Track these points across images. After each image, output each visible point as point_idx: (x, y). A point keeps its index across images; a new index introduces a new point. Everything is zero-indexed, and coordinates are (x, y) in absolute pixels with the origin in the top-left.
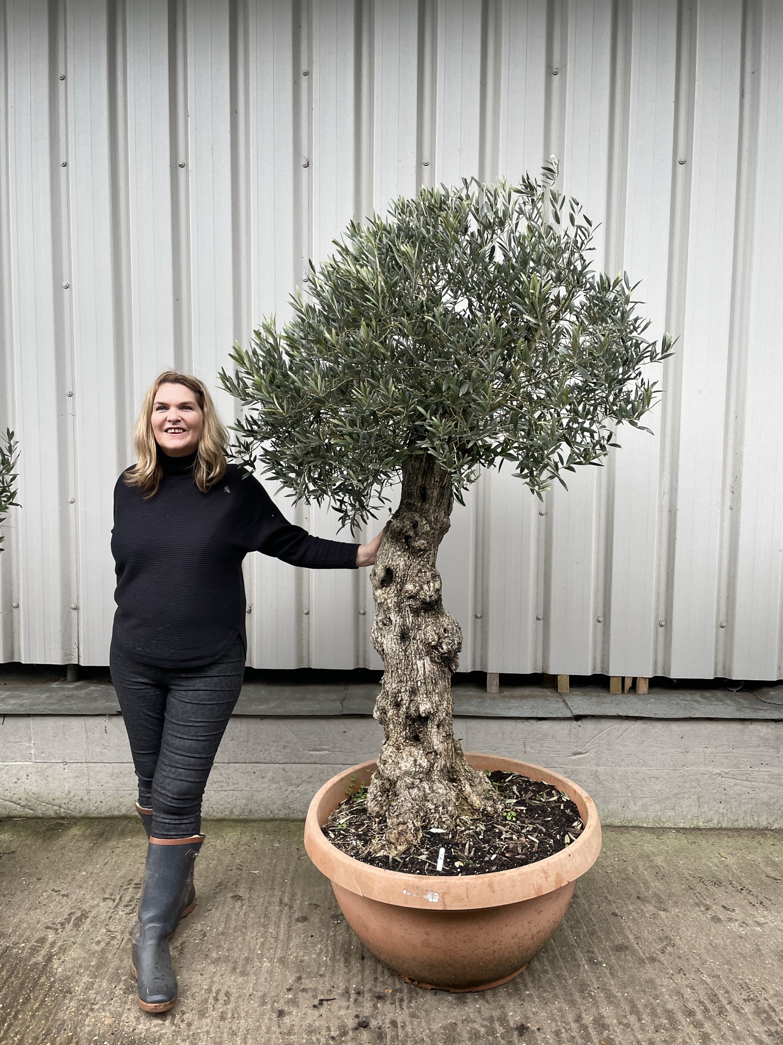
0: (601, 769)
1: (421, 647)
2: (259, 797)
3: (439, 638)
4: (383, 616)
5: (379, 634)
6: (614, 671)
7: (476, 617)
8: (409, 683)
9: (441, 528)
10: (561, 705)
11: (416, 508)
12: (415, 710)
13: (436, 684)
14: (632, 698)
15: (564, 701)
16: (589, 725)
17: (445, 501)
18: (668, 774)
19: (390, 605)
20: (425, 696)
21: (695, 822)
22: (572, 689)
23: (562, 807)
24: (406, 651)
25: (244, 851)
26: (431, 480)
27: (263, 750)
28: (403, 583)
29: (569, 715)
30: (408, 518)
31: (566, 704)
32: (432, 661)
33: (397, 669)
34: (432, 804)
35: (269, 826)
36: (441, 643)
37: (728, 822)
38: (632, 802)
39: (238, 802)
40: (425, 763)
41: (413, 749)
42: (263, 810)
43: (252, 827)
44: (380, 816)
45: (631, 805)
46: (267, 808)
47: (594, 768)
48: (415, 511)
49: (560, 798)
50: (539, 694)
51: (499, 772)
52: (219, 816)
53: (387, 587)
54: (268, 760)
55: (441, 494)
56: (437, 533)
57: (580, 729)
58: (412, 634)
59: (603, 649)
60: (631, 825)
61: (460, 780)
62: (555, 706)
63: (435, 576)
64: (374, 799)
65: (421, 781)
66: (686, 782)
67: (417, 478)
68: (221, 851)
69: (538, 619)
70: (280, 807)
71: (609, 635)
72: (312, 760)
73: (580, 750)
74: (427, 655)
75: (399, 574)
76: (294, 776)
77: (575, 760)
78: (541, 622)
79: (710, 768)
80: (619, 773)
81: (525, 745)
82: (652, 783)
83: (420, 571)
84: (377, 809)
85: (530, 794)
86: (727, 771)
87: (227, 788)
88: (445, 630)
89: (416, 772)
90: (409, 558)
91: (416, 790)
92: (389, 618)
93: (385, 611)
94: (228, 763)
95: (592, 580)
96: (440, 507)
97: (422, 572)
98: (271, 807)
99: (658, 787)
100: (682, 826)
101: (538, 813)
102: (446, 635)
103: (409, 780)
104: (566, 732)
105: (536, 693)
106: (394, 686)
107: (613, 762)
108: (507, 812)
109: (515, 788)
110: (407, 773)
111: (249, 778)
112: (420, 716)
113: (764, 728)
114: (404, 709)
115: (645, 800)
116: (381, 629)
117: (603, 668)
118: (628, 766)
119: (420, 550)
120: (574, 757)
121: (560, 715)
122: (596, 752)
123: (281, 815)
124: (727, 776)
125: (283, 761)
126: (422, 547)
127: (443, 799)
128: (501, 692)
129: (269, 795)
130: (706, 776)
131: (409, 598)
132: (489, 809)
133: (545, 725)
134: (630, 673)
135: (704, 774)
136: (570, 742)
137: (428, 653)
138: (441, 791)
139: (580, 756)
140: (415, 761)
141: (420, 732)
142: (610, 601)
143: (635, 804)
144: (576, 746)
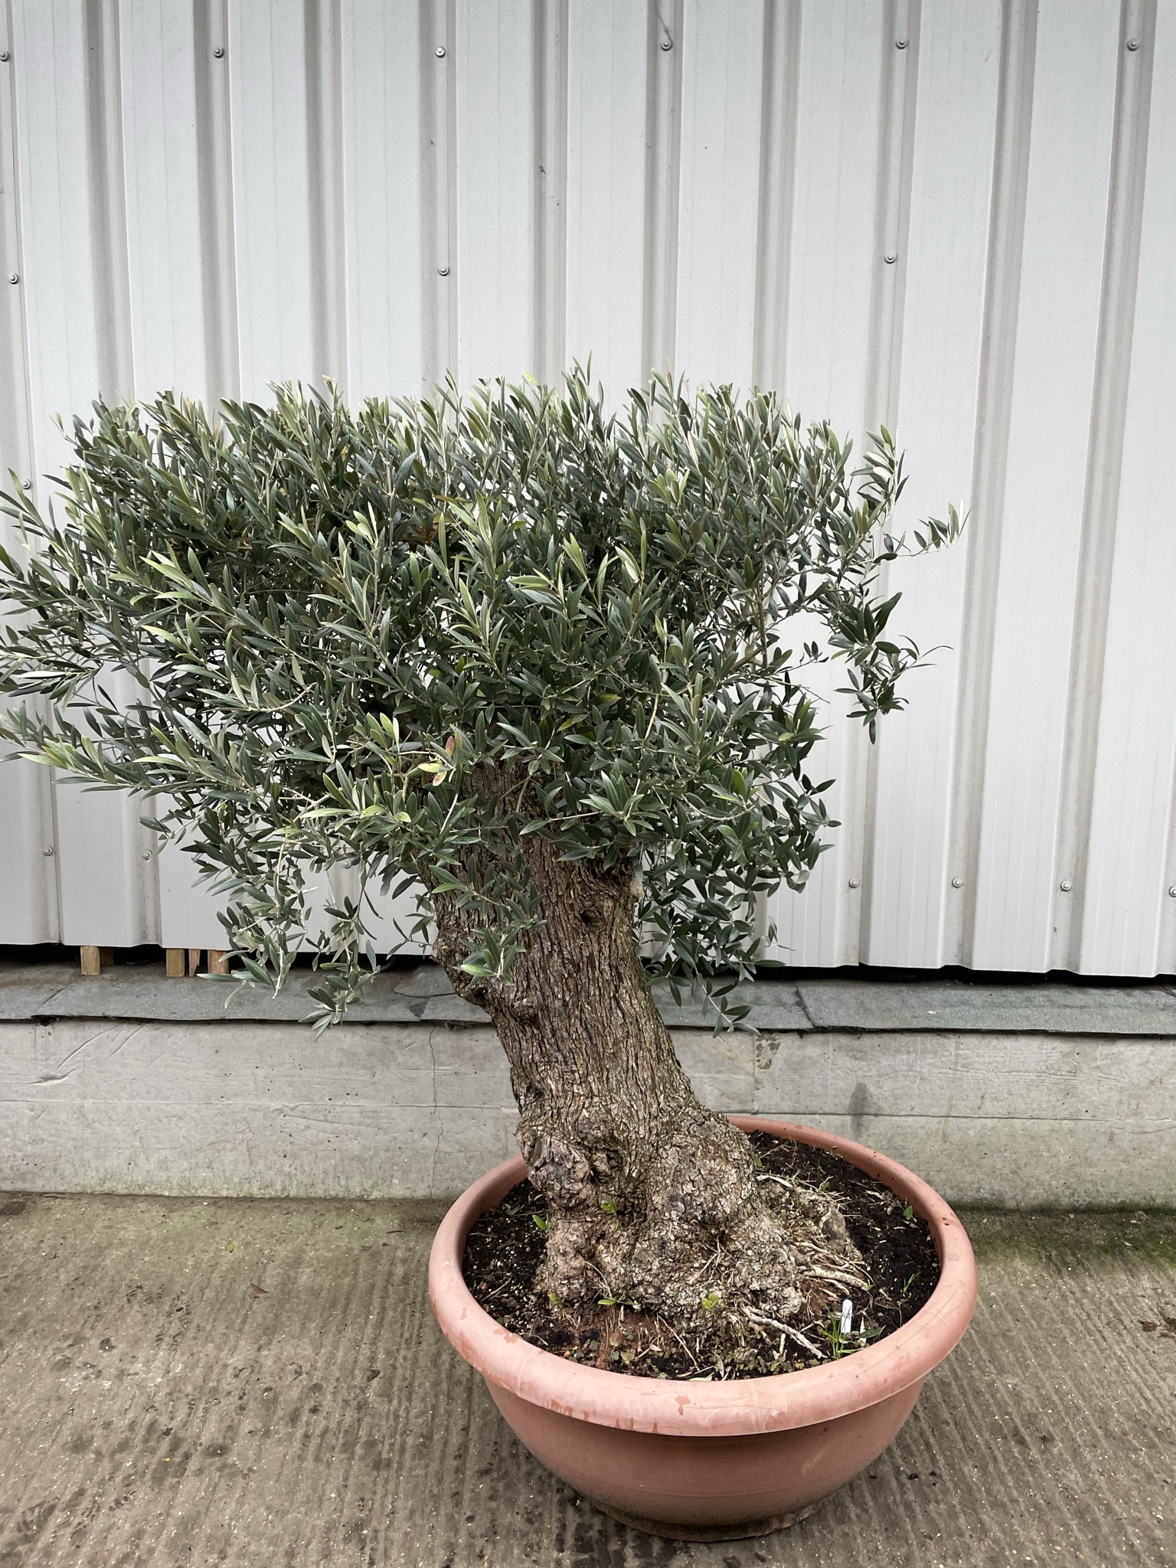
16: (64, 1033)
18: (197, 1111)
21: (246, 1187)
37: (298, 1188)
38: (142, 1156)
45: (141, 1160)
47: (78, 1101)
57: (51, 1038)
59: (155, 902)
60: (143, 1192)
66: (227, 1124)
73: (52, 1073)
77: (46, 1089)
79: (266, 1102)
80: (119, 1110)
82: (172, 1125)
86: (292, 1105)
99: (183, 1132)
100: (225, 1194)
104: (30, 1043)
107: (107, 1092)
113: (349, 1036)
115: (163, 1153)
117: (153, 935)
118: (132, 1097)
120: (44, 1084)
121: (13, 1016)
122: (80, 1076)
124: (292, 1113)
130: (260, 1115)
134: (195, 944)
135: (255, 1110)
136: (36, 1059)
139: (55, 1082)
143: (147, 1159)
144: (46, 1066)
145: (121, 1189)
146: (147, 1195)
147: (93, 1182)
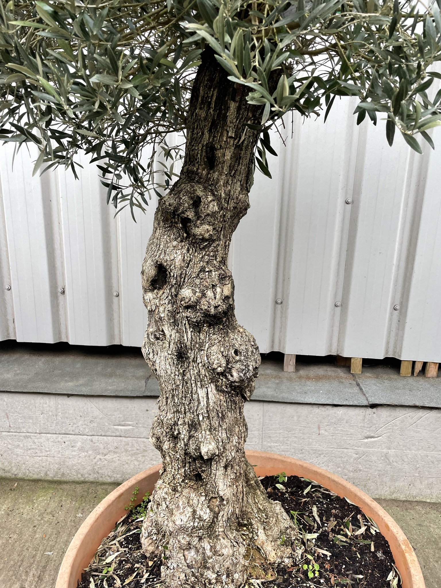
0: (392, 452)
1: (203, 372)
2: (70, 463)
3: (228, 362)
4: (155, 328)
5: (151, 350)
6: (405, 356)
7: (276, 303)
8: (188, 414)
9: (235, 208)
10: (356, 389)
11: (201, 178)
12: (196, 449)
13: (223, 418)
14: (421, 382)
15: (358, 385)
16: (383, 413)
17: (242, 168)
19: (162, 315)
20: (208, 433)
22: (364, 370)
23: (373, 549)
24: (184, 375)
25: (48, 521)
26: (222, 135)
27: (72, 424)
28: (180, 286)
29: (365, 403)
30: (187, 192)
31: (361, 389)
32: (219, 389)
33: (173, 396)
34: (213, 572)
35: (79, 489)
36: (230, 369)
38: (418, 481)
39: (52, 467)
40: (206, 515)
41: (193, 495)
42: (75, 474)
43: (63, 490)
44: (156, 556)
45: (417, 483)
46: (78, 472)
47: (385, 451)
48: (198, 182)
49: (368, 530)
50: (333, 374)
51: (295, 477)
52: (35, 477)
53: (159, 289)
54: (77, 431)
55: (237, 158)
56: (229, 215)
57: (375, 415)
58: (191, 355)
59: (397, 335)
60: (415, 500)
61: (251, 525)
62: (350, 391)
63: (223, 278)
64: (148, 536)
65: (200, 539)
67: (203, 134)
68: (26, 520)
69: (336, 306)
70: (90, 472)
71: (404, 323)
72: (118, 434)
73: (372, 435)
74: (212, 382)
75: (175, 272)
76: (102, 446)
77: (367, 443)
78: (339, 309)
80: (409, 456)
81: (319, 428)
83: (203, 270)
84: (151, 548)
85: (333, 523)
87: (41, 454)
88: (236, 352)
89: (194, 527)
90: (188, 250)
91: (193, 552)
92: (163, 331)
93: (156, 321)
94: (40, 434)
95: (394, 268)
96: (234, 176)
97: (204, 271)
98: (81, 471)
101: (346, 563)
102: (238, 358)
103: (183, 539)
104: (361, 418)
105: (330, 373)
106: (170, 416)
107: (404, 446)
108: (308, 562)
109: (315, 509)
110: (183, 529)
111: (60, 447)
112: (201, 457)
114: (181, 445)
115: (431, 480)
116: (153, 344)
117: (395, 352)
118: (418, 450)
119: (204, 240)
120: (366, 440)
121: (356, 403)
122: (389, 437)
123: (91, 478)
125: (91, 434)
126: (207, 236)
127: (227, 564)
128: (297, 370)
129: (79, 461)
131: (187, 307)
132: (286, 561)
133: (340, 411)
134: (420, 358)
136: (364, 427)
137: (213, 380)
138: (225, 551)
139: (373, 439)
140: (194, 512)
141: (203, 471)
142: (409, 291)
143: (421, 483)
144: (369, 431)
145: (402, 497)
146: (417, 501)
147: (386, 493)
